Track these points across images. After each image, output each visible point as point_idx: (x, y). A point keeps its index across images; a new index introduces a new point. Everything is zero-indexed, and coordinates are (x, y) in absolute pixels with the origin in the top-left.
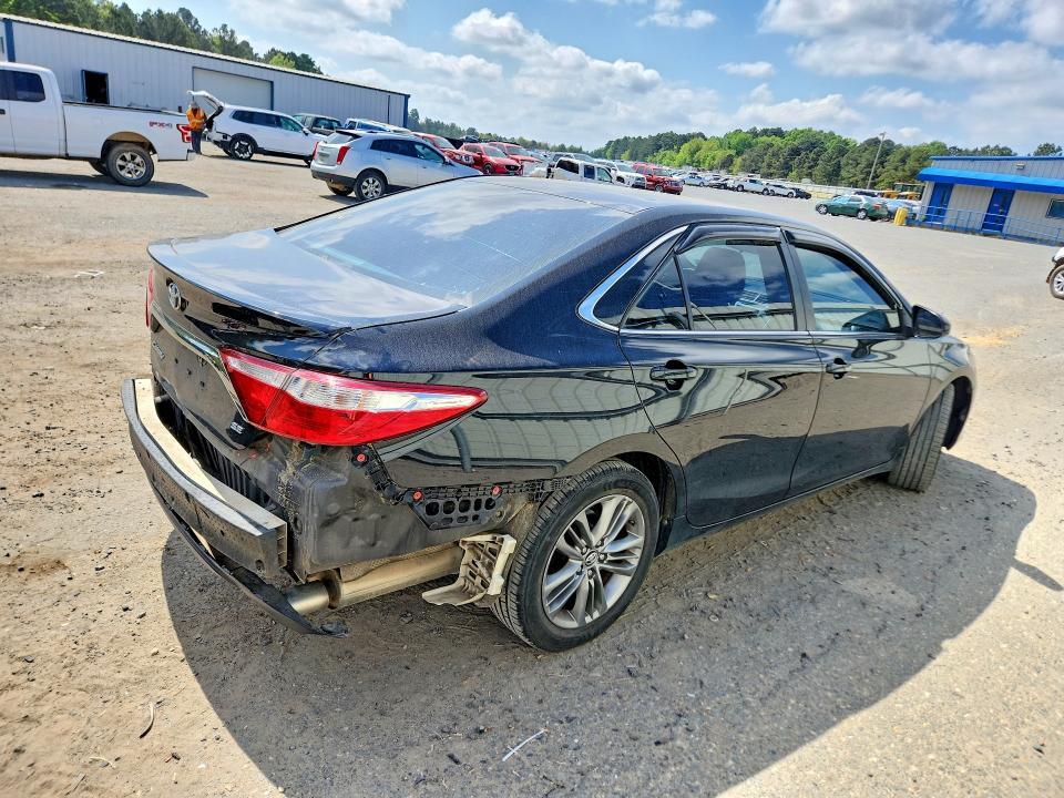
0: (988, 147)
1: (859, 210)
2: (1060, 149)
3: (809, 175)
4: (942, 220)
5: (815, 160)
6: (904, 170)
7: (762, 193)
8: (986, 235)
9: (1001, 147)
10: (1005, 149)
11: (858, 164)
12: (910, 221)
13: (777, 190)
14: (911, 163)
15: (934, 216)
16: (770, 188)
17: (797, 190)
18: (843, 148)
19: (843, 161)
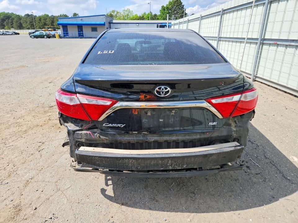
0: (61, 15)
1: (44, 36)
2: (78, 14)
3: (12, 27)
4: (68, 36)
5: (12, 22)
6: (42, 23)
7: (3, 35)
8: (81, 38)
9: (64, 14)
10: (65, 15)
11: (27, 22)
12: (60, 37)
13: (7, 33)
14: (43, 21)
15: (66, 35)
16: (5, 33)
17: (14, 32)
18: (19, 17)
19: (22, 22)
